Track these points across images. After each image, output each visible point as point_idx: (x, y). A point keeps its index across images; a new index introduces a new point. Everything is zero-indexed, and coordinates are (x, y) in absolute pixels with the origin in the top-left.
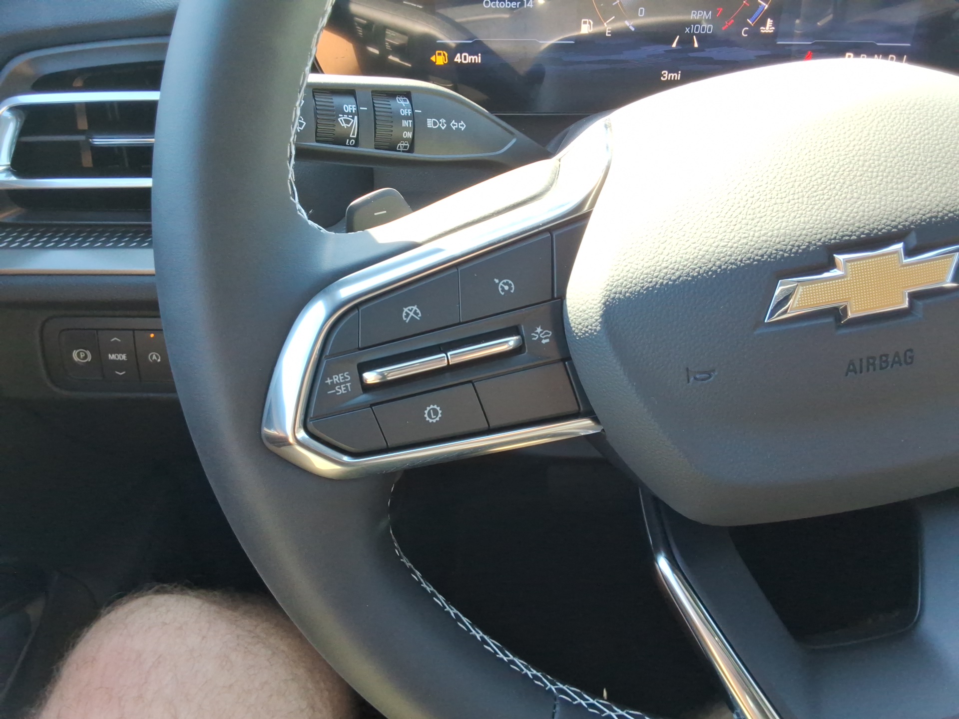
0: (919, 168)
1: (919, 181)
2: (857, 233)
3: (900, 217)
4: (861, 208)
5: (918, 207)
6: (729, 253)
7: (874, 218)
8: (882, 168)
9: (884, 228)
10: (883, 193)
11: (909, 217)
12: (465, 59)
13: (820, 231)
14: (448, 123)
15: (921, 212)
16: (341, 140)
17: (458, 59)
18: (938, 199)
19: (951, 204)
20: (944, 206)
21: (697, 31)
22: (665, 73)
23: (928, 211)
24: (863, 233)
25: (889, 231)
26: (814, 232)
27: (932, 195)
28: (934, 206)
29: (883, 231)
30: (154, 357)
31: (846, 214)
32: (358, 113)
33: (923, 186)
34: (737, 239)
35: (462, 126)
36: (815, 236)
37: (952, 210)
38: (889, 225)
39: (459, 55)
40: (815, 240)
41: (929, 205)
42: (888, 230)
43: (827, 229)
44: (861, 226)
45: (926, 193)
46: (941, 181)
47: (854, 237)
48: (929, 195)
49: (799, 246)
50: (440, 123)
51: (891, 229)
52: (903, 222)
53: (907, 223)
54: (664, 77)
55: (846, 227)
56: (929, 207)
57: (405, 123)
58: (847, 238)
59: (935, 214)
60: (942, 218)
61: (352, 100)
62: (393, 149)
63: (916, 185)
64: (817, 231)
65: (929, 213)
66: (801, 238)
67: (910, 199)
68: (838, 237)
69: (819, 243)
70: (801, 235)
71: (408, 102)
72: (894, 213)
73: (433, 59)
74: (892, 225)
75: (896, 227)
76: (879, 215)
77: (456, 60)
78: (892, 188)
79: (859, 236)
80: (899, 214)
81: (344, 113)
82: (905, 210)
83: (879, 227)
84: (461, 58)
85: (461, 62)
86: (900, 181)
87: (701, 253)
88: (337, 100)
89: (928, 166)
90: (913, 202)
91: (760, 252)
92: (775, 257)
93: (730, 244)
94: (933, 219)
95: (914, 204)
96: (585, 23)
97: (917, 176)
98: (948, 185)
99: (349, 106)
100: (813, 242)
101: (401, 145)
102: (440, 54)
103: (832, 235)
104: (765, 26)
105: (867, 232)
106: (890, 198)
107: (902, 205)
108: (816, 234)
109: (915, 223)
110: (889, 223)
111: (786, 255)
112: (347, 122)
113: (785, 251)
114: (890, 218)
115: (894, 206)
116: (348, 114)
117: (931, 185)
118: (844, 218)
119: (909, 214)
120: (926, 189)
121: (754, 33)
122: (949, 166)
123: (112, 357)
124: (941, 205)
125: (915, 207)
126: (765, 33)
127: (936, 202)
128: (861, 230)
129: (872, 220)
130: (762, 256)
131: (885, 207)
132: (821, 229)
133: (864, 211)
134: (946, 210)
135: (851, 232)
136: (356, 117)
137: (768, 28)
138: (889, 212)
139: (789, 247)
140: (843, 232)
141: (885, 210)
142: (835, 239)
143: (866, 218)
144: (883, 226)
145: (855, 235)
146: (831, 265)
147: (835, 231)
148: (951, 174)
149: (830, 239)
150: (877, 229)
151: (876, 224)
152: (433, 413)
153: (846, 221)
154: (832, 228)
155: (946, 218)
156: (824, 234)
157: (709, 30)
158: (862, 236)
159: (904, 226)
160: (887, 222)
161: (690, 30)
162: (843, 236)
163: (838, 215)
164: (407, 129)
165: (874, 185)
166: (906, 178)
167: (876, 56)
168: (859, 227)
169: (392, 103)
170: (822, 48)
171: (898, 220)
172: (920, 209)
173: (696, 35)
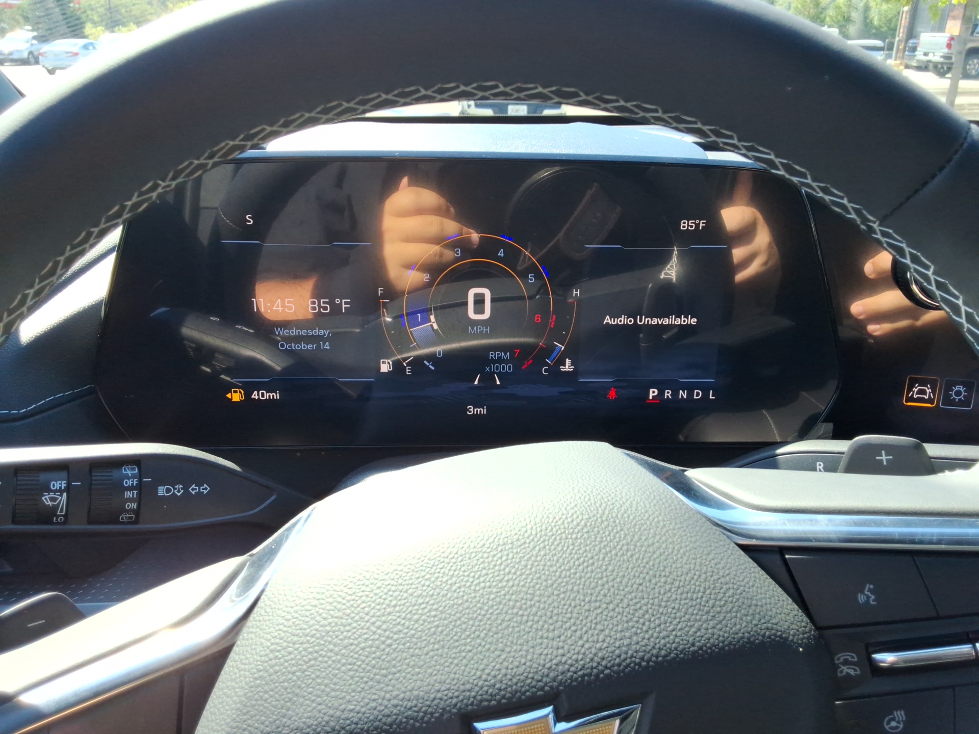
0: (576, 610)
1: (573, 628)
2: (498, 697)
3: (547, 676)
4: (505, 664)
5: (569, 662)
6: (355, 720)
7: (518, 677)
8: (534, 609)
9: (528, 691)
10: (530, 644)
11: (558, 676)
12: (263, 396)
13: (456, 694)
14: (186, 488)
15: (572, 669)
16: (47, 515)
17: (255, 395)
18: (593, 650)
19: (609, 657)
20: (599, 660)
21: (497, 369)
22: (470, 408)
23: (580, 667)
24: (504, 697)
25: (534, 694)
26: (450, 695)
27: (587, 646)
28: (588, 660)
29: (528, 694)
31: (487, 671)
32: (68, 489)
33: (578, 633)
34: (366, 701)
35: (205, 489)
36: (450, 700)
37: (609, 665)
38: (534, 687)
39: (256, 392)
40: (449, 706)
41: (582, 660)
42: (532, 693)
43: (464, 691)
44: (503, 688)
45: (580, 643)
46: (599, 627)
47: (494, 703)
48: (582, 646)
49: (432, 714)
50: (175, 489)
51: (537, 692)
52: (550, 682)
53: (555, 684)
54: (470, 412)
55: (485, 689)
56: (582, 662)
57: (128, 494)
58: (486, 703)
59: (589, 671)
60: (597, 675)
61: (64, 474)
62: (116, 521)
63: (569, 633)
64: (453, 693)
65: (581, 670)
66: (435, 702)
67: (561, 651)
68: (475, 702)
69: (454, 710)
70: (434, 699)
71: (136, 471)
72: (541, 670)
73: (229, 396)
74: (537, 686)
75: (542, 689)
76: (523, 673)
77: (253, 397)
78: (542, 637)
79: (499, 701)
80: (546, 671)
81: (49, 490)
82: (554, 667)
83: (523, 689)
84: (258, 395)
85: (259, 398)
86: (552, 627)
87: (326, 718)
88: (43, 477)
89: (587, 607)
90: (563, 655)
91: (389, 720)
92: (405, 728)
93: (358, 708)
94: (586, 678)
95: (564, 659)
96: (384, 363)
97: (572, 621)
98: (607, 632)
99: (58, 484)
100: (448, 709)
101: (124, 517)
102: (236, 392)
103: (469, 700)
104: (565, 365)
105: (508, 695)
106: (538, 650)
107: (551, 660)
108: (451, 698)
109: (565, 683)
110: (534, 683)
111: (417, 724)
112: (53, 499)
113: (415, 719)
114: (536, 677)
115: (542, 662)
116: (55, 491)
117: (586, 632)
118: (484, 677)
119: (558, 671)
120: (581, 638)
121: (555, 372)
122: (611, 607)
124: (596, 659)
125: (565, 663)
126: (565, 371)
127: (591, 656)
128: (503, 693)
129: (515, 680)
130: (391, 725)
131: (531, 663)
132: (457, 691)
133: (507, 668)
134: (601, 665)
135: (491, 695)
136: (65, 494)
137: (568, 366)
138: (535, 670)
139: (421, 714)
140: (482, 695)
141: (531, 667)
142: (472, 704)
143: (509, 677)
144: (527, 687)
145: (495, 700)
147: (473, 694)
148: (612, 618)
149: (467, 705)
150: (520, 691)
151: (519, 685)
153: (486, 681)
154: (469, 691)
155: (602, 675)
156: (461, 698)
157: (510, 369)
158: (504, 701)
159: (551, 687)
160: (531, 683)
161: (490, 369)
162: (481, 701)
163: (479, 673)
164: (131, 500)
165: (522, 633)
166: (560, 623)
167: (681, 392)
168: (500, 690)
169: (115, 474)
170: (624, 384)
171: (544, 679)
172: (571, 665)
173: (497, 373)
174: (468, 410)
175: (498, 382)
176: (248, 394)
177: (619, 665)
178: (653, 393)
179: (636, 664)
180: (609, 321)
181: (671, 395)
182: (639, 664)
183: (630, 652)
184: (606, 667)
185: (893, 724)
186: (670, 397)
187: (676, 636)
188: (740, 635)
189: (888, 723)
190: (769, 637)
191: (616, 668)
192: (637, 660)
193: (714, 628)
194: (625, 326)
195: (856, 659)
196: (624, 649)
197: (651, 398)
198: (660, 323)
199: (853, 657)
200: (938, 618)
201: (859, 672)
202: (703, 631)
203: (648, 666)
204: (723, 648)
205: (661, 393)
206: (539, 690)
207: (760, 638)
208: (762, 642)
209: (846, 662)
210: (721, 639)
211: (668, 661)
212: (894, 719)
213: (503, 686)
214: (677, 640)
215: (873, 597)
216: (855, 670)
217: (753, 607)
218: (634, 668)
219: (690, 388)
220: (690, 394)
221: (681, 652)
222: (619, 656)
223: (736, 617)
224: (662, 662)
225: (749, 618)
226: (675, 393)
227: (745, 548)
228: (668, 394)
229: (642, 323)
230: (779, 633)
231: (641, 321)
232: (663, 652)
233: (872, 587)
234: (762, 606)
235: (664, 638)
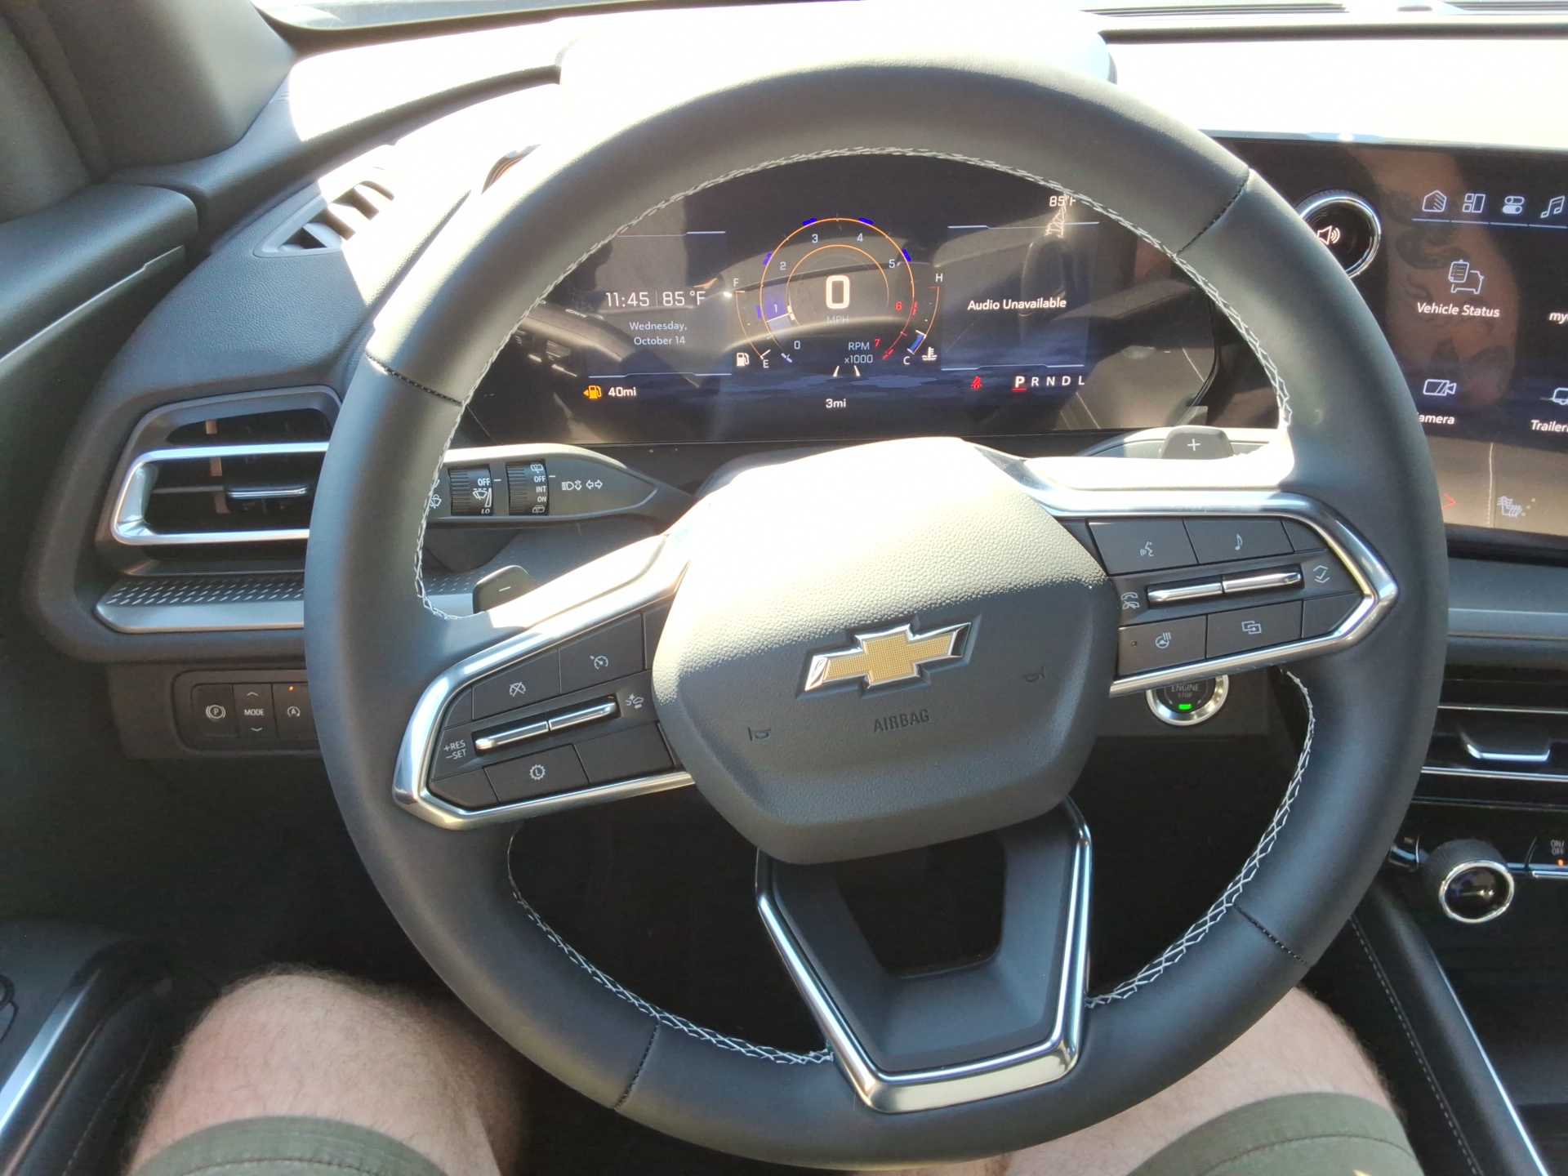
0: (927, 563)
1: (925, 574)
2: (872, 618)
3: (906, 604)
4: (876, 598)
5: (921, 595)
6: (774, 635)
7: (885, 606)
8: (896, 563)
9: (893, 614)
10: (894, 585)
11: (913, 604)
12: (620, 393)
13: (843, 616)
14: (584, 483)
15: (923, 600)
16: (476, 510)
17: (612, 392)
18: (938, 588)
19: (949, 592)
20: (942, 594)
21: (857, 360)
22: (830, 401)
23: (929, 599)
24: (876, 618)
25: (897, 616)
26: (838, 617)
27: (934, 585)
28: (935, 594)
29: (892, 616)
30: (293, 712)
31: (864, 602)
32: (492, 485)
33: (928, 578)
34: (780, 623)
35: (599, 484)
36: (839, 621)
37: (949, 597)
38: (897, 611)
39: (612, 389)
40: (838, 624)
41: (930, 594)
43: (848, 615)
45: (929, 583)
46: (943, 573)
47: (869, 622)
48: (931, 586)
49: (826, 629)
50: (575, 484)
51: (899, 615)
52: (908, 608)
53: (911, 610)
54: (829, 405)
55: (863, 613)
56: (930, 596)
57: (539, 489)
58: (863, 622)
59: (935, 601)
60: (941, 604)
61: (486, 472)
62: (528, 512)
63: (922, 577)
64: (841, 616)
66: (829, 622)
67: (915, 589)
68: (856, 621)
69: (842, 627)
70: (828, 620)
71: (542, 469)
72: (901, 601)
73: (586, 393)
74: (899, 611)
75: (902, 612)
76: (889, 603)
77: (610, 394)
78: (902, 580)
79: (873, 621)
80: (905, 602)
81: (478, 487)
82: (910, 599)
83: (889, 613)
84: (615, 392)
85: (616, 395)
86: (909, 574)
87: (753, 634)
88: (471, 474)
89: (935, 560)
90: (917, 591)
91: (797, 634)
92: (809, 639)
93: (775, 628)
94: (933, 606)
95: (918, 594)
96: (741, 356)
97: (924, 569)
98: (949, 576)
99: (484, 481)
100: (838, 626)
101: (536, 509)
102: (593, 389)
103: (851, 620)
104: (927, 354)
105: (879, 617)
106: (899, 589)
107: (909, 595)
108: (841, 619)
109: (918, 608)
110: (897, 609)
111: (817, 636)
112: (481, 494)
113: (816, 634)
114: (898, 605)
115: (902, 596)
116: (482, 487)
117: (934, 576)
118: (862, 606)
119: (913, 602)
120: (930, 580)
121: (917, 362)
122: (952, 560)
123: (248, 712)
124: (940, 593)
125: (918, 596)
126: (927, 361)
127: (937, 591)
128: (875, 615)
129: (883, 608)
130: (799, 637)
131: (895, 597)
133: (878, 600)
134: (944, 597)
135: (867, 617)
136: (490, 490)
137: (930, 356)
138: (898, 601)
139: (819, 630)
140: (860, 617)
141: (894, 599)
142: (854, 623)
143: (879, 605)
144: (892, 612)
145: (870, 620)
146: (854, 643)
147: (854, 617)
148: (952, 567)
149: (850, 624)
150: (887, 614)
151: (886, 610)
152: (537, 773)
153: (863, 608)
154: (852, 614)
155: (944, 604)
156: (846, 619)
157: (870, 360)
158: (876, 621)
159: (909, 612)
160: (895, 608)
161: (850, 360)
162: (860, 621)
163: (858, 604)
164: (541, 494)
165: (888, 578)
166: (915, 571)
167: (1049, 378)
168: (873, 614)
169: (526, 471)
170: (990, 372)
171: (904, 607)
172: (923, 598)
173: (857, 365)
174: (827, 403)
175: (858, 374)
176: (605, 392)
177: (957, 597)
178: (1019, 381)
179: (968, 597)
180: (974, 306)
181: (1039, 382)
182: (971, 597)
183: (964, 589)
184: (947, 599)
185: (1162, 642)
186: (1037, 385)
187: (998, 578)
188: (1045, 577)
189: (1159, 642)
190: (1067, 579)
191: (954, 599)
192: (969, 594)
193: (1027, 572)
194: (991, 312)
195: (1137, 597)
196: (960, 587)
197: (1017, 386)
198: (1027, 307)
199: (1134, 595)
200: (1198, 565)
201: (1138, 606)
202: (1018, 574)
203: (976, 598)
204: (1032, 586)
205: (1028, 381)
206: (900, 613)
207: (1061, 579)
208: (1062, 582)
209: (1130, 599)
210: (1031, 580)
211: (991, 595)
212: (1162, 639)
213: (875, 612)
214: (999, 581)
215: (1151, 551)
216: (1136, 605)
217: (1057, 559)
218: (966, 599)
219: (1059, 375)
220: (1058, 380)
221: (1001, 588)
222: (957, 592)
223: (1044, 565)
224: (987, 595)
225: (1053, 566)
226: (1043, 380)
227: (1059, 519)
228: (1035, 381)
229: (1009, 307)
230: (1075, 576)
231: (1007, 305)
232: (988, 589)
233: (1151, 543)
234: (1064, 558)
235: (989, 579)
